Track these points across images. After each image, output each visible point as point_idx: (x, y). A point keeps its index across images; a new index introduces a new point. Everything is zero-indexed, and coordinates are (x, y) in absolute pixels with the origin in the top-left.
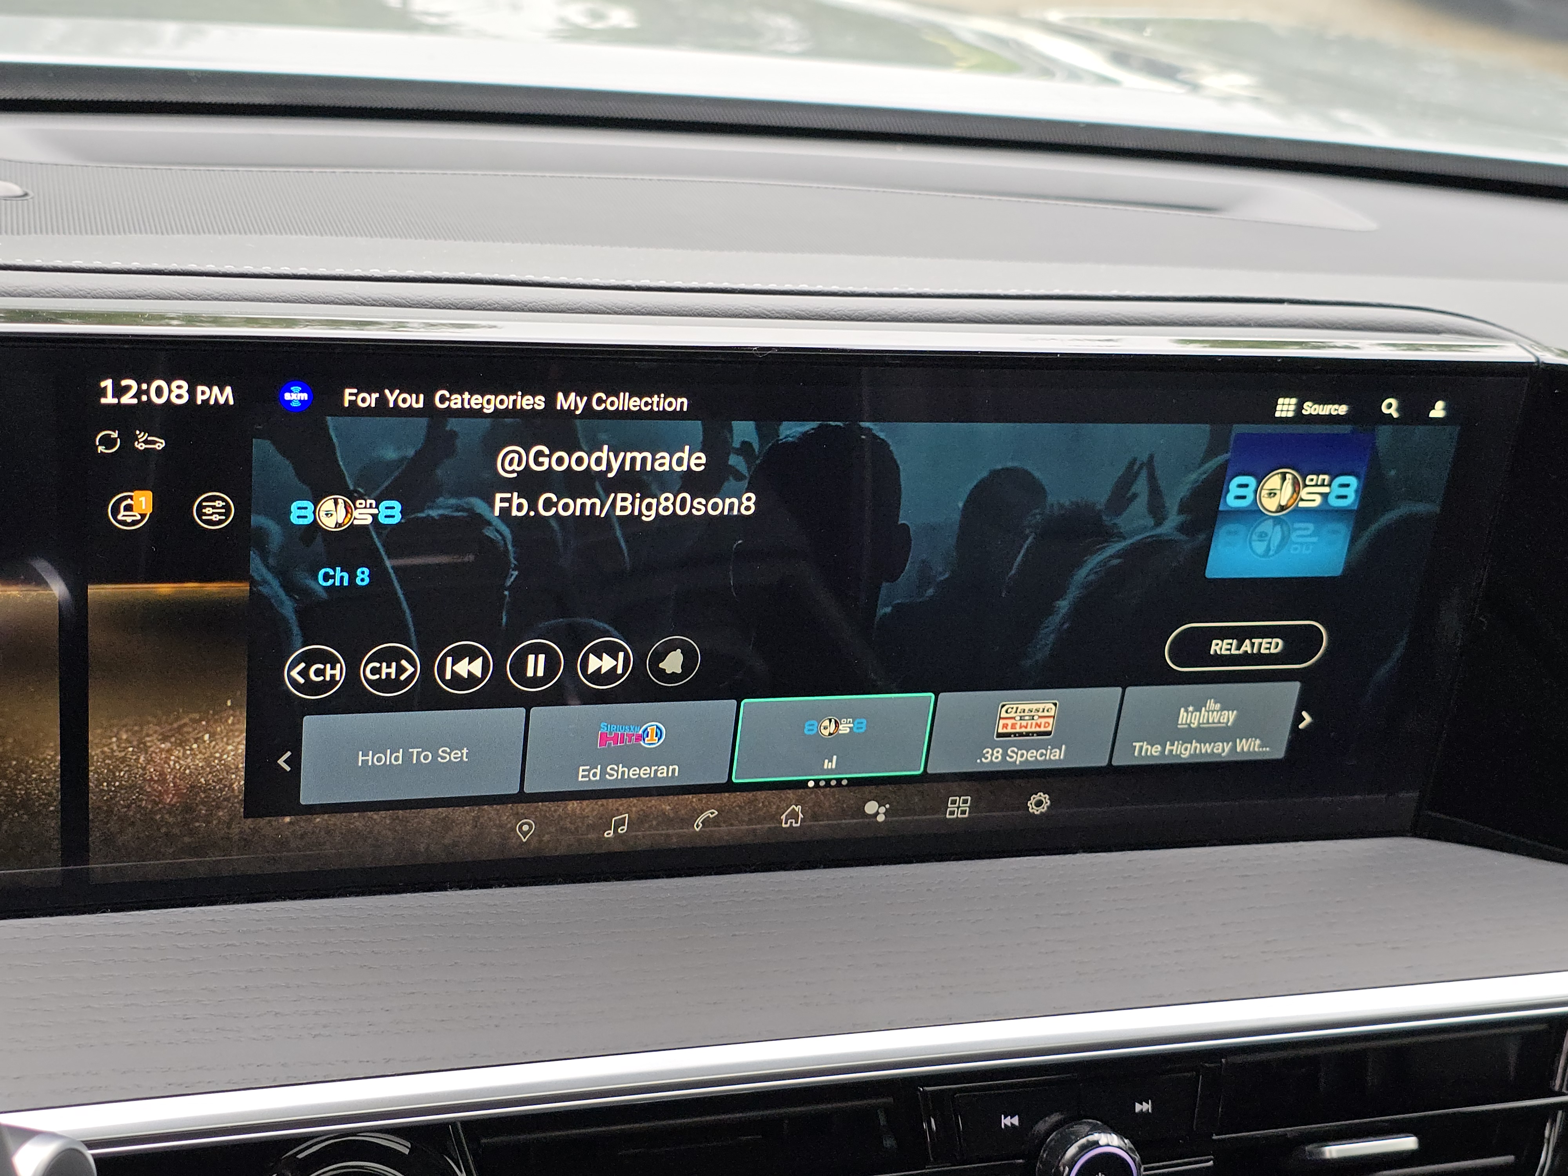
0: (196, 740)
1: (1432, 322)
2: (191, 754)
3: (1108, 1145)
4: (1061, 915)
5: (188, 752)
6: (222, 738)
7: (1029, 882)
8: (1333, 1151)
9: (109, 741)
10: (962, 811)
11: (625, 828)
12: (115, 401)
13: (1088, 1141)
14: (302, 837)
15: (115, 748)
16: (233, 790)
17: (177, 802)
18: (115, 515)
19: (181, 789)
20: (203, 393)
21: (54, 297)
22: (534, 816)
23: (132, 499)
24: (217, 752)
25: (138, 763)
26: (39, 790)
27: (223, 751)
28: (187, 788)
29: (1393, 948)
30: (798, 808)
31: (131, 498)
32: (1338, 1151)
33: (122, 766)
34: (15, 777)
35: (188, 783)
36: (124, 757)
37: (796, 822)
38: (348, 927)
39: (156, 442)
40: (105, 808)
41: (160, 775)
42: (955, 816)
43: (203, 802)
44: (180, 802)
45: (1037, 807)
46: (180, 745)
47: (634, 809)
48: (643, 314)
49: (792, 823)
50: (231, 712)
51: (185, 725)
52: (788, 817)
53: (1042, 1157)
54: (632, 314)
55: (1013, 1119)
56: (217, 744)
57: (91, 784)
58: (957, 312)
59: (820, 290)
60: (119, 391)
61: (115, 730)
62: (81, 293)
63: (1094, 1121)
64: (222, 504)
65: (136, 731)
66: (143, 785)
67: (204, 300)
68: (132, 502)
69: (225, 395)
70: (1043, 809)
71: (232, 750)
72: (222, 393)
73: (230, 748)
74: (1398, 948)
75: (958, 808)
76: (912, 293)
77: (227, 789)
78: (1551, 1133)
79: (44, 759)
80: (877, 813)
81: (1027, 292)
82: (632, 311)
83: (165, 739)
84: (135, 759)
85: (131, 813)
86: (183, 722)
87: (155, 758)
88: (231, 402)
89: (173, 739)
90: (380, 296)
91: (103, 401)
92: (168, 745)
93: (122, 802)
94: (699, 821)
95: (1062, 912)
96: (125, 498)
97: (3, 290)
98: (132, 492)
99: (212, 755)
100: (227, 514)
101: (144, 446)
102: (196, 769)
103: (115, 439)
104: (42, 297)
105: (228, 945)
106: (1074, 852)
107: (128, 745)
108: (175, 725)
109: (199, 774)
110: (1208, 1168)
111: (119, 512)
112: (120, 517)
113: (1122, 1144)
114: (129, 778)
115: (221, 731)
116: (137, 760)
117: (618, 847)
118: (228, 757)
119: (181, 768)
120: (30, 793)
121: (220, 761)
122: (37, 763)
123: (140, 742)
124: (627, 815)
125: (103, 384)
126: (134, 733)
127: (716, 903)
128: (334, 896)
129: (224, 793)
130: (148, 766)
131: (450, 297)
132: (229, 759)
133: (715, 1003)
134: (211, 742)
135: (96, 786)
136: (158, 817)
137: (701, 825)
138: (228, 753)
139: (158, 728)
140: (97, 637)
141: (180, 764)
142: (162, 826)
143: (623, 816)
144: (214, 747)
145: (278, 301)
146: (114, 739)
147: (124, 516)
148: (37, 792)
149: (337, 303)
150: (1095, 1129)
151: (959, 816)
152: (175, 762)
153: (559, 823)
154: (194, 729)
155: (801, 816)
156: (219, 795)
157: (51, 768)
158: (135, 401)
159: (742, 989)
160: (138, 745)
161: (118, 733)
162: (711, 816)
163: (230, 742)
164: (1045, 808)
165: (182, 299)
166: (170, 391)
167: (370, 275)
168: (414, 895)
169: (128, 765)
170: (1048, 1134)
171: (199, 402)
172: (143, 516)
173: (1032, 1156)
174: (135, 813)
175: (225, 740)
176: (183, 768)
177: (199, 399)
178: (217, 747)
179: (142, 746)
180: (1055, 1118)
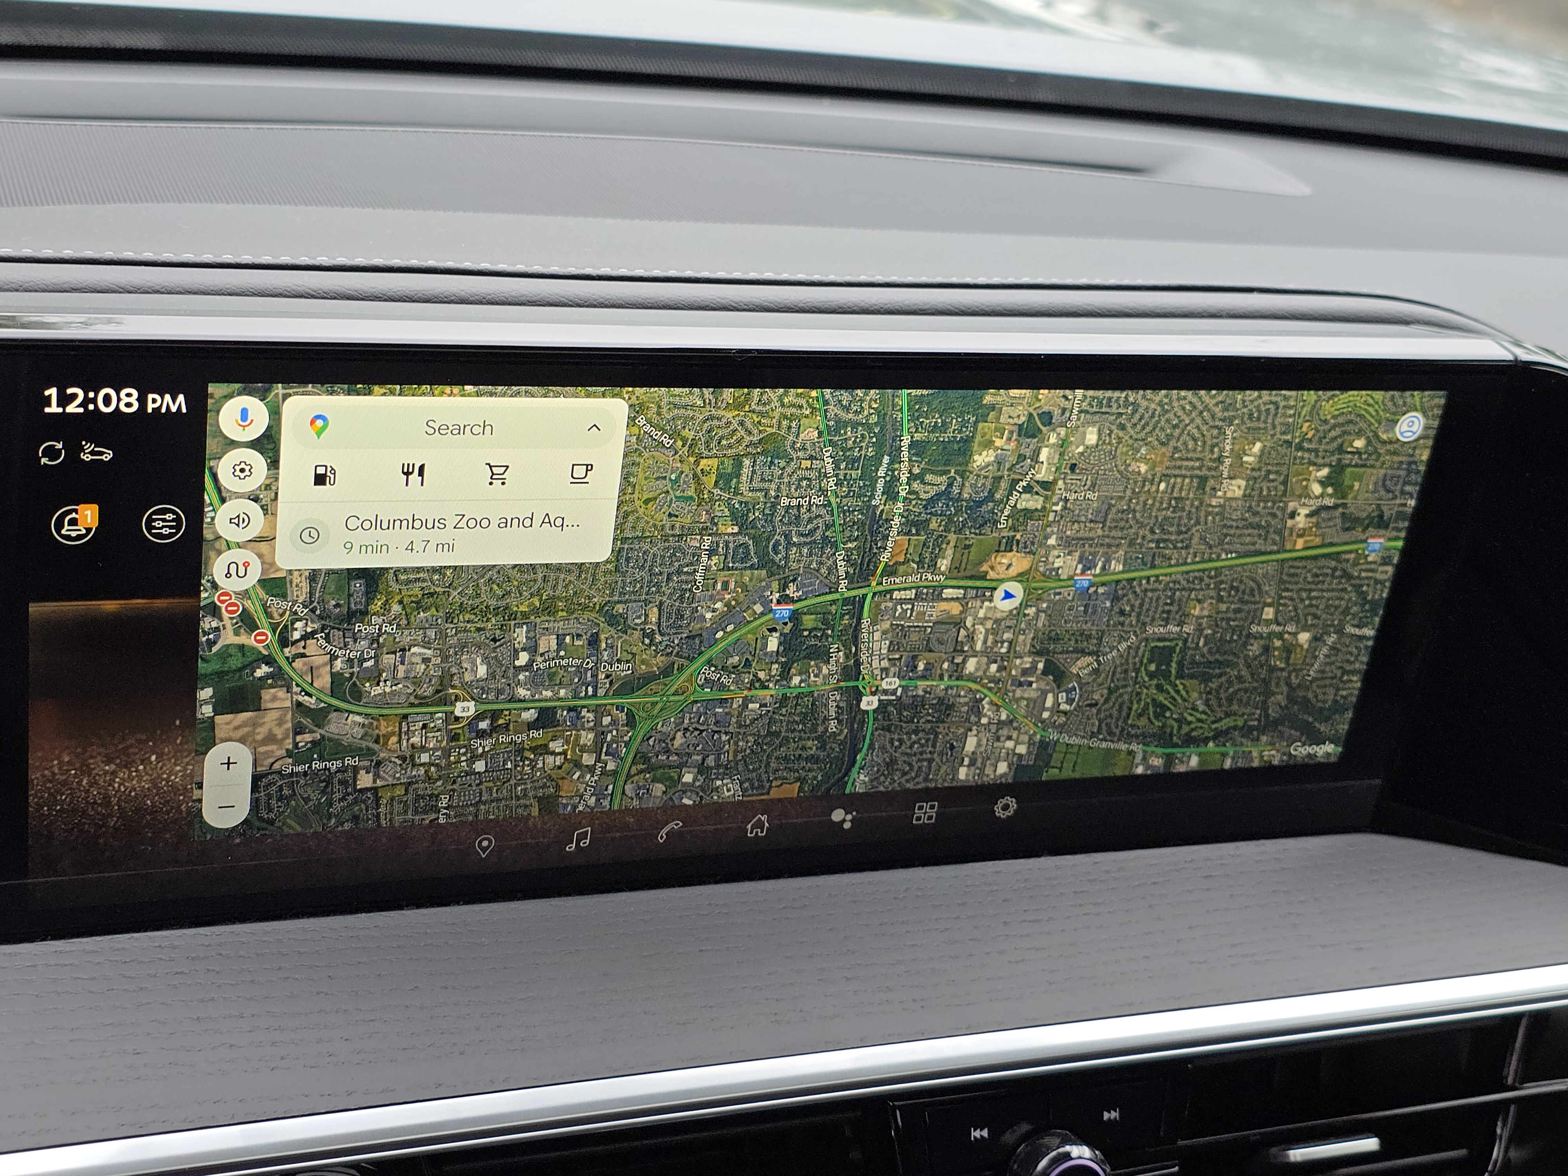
0: (142, 762)
2: (137, 776)
3: (1080, 1158)
4: (1030, 922)
5: (134, 774)
6: (170, 759)
7: (995, 888)
8: (1298, 1154)
9: (50, 764)
10: (929, 816)
11: (588, 841)
12: (60, 410)
13: (1060, 1154)
14: (253, 858)
15: (56, 771)
16: (181, 811)
17: (122, 825)
18: (58, 532)
19: (126, 812)
20: (154, 401)
22: (494, 831)
23: (77, 513)
24: (164, 773)
25: (81, 785)
27: (170, 772)
28: (132, 811)
29: (1358, 949)
30: (764, 818)
31: (76, 511)
32: (1302, 1155)
33: (64, 790)
35: (133, 806)
36: (66, 780)
37: (762, 832)
38: (302, 950)
39: (103, 453)
40: (45, 833)
41: (104, 798)
42: (921, 822)
43: (149, 825)
44: (125, 825)
46: (126, 766)
47: (597, 822)
48: (606, 306)
49: (757, 833)
50: (180, 732)
51: (131, 746)
52: (755, 826)
53: (1012, 1169)
54: (595, 306)
55: (984, 1131)
56: (164, 765)
57: (30, 809)
59: (786, 279)
60: (65, 400)
61: (57, 753)
63: (1064, 1132)
64: (172, 516)
65: (79, 754)
66: (85, 809)
68: (77, 516)
69: (177, 403)
71: (180, 771)
72: (174, 401)
73: (178, 768)
74: (1361, 948)
75: (925, 814)
77: (174, 811)
78: (1504, 1127)
80: (844, 821)
83: (109, 761)
85: (72, 838)
86: (128, 743)
87: (99, 780)
88: (184, 410)
89: (118, 761)
91: (47, 410)
92: (113, 767)
93: (63, 827)
94: (664, 832)
95: (1030, 918)
96: (69, 512)
98: (78, 505)
99: (159, 776)
100: (178, 528)
101: (91, 457)
102: (142, 791)
103: (60, 450)
105: (177, 973)
106: (1039, 855)
107: (70, 768)
108: (121, 747)
109: (145, 796)
111: (63, 527)
112: (63, 532)
113: (1092, 1156)
114: (71, 802)
115: (170, 752)
116: (79, 783)
117: (580, 861)
118: (176, 778)
119: (126, 790)
121: (167, 783)
123: (83, 765)
124: (590, 828)
125: (47, 393)
126: (77, 756)
127: (680, 917)
128: (285, 919)
129: (171, 815)
130: (92, 789)
132: (177, 780)
133: (684, 1023)
134: (158, 763)
135: (37, 811)
136: (101, 841)
137: (665, 837)
138: (176, 774)
139: (102, 750)
140: (37, 657)
141: (125, 786)
142: (106, 850)
143: (586, 829)
144: (161, 768)
146: (56, 762)
147: (68, 530)
150: (1065, 1141)
151: (926, 821)
152: (120, 784)
153: (520, 838)
154: (141, 750)
155: (767, 825)
156: (166, 817)
158: (81, 410)
159: (711, 1007)
160: (81, 768)
161: (60, 756)
162: (676, 827)
163: (178, 763)
165: (120, 292)
166: (119, 400)
167: (318, 264)
168: (369, 914)
169: (69, 789)
170: (1017, 1145)
171: (150, 411)
172: (89, 530)
173: (1002, 1168)
174: (77, 837)
175: (173, 760)
176: (128, 790)
177: (150, 407)
178: (165, 769)
179: (84, 768)
180: (1025, 1127)
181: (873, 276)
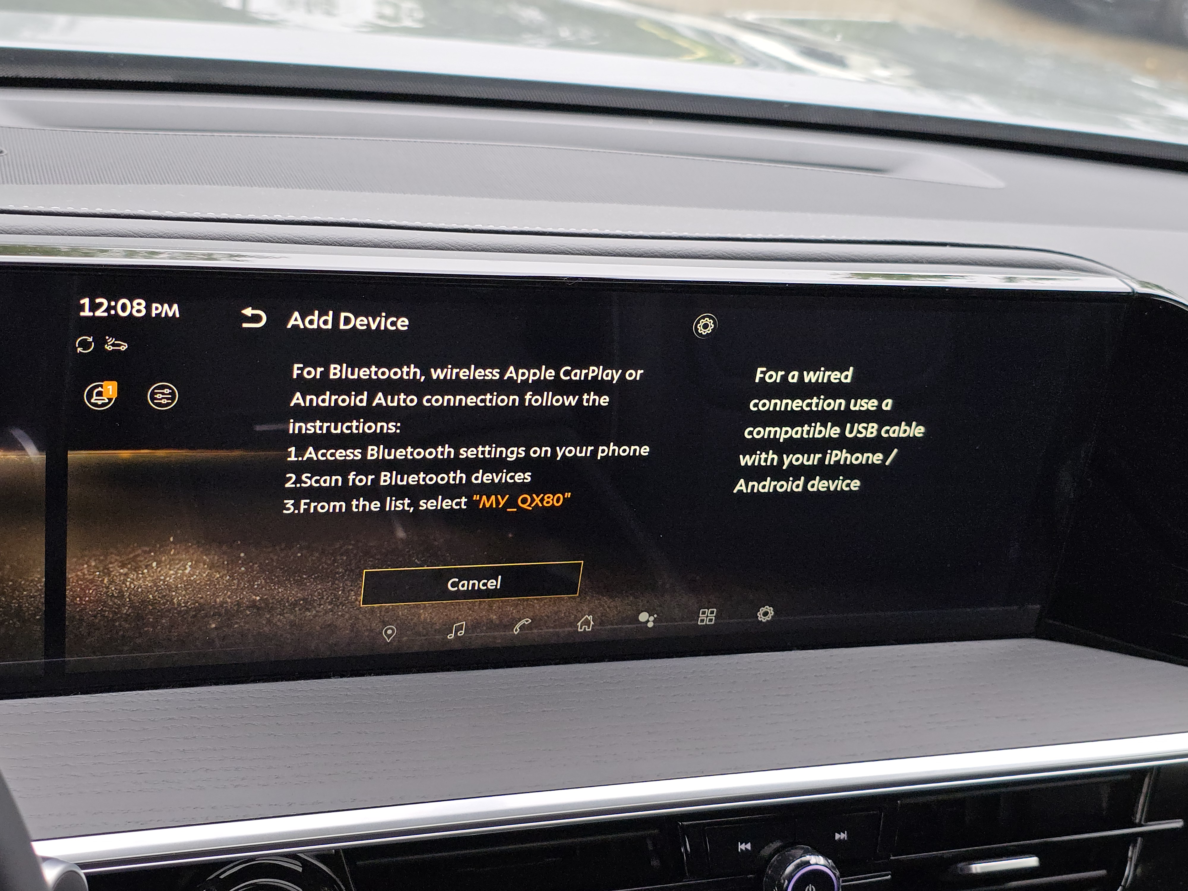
0: (147, 567)
1: (1054, 261)
2: (142, 577)
3: (817, 864)
4: (782, 696)
5: (141, 576)
6: (166, 566)
7: (758, 672)
8: (978, 868)
9: (82, 568)
10: (709, 619)
11: (463, 632)
12: (91, 314)
13: (801, 861)
14: (224, 638)
15: (86, 572)
16: (174, 603)
17: (132, 612)
18: (89, 399)
19: (135, 603)
20: (157, 309)
21: (39, 234)
22: (396, 623)
23: (102, 388)
24: (162, 575)
25: (103, 583)
26: (28, 603)
27: (166, 575)
28: (139, 602)
29: (1023, 720)
30: (590, 618)
31: (101, 386)
32: (982, 867)
33: (91, 586)
34: (11, 594)
35: (140, 599)
36: (93, 579)
37: (589, 628)
38: (258, 705)
39: (121, 345)
40: (78, 617)
41: (119, 592)
42: (704, 623)
43: (151, 613)
44: (134, 613)
45: (764, 616)
46: (135, 571)
47: (470, 619)
48: (478, 250)
49: (585, 628)
50: (173, 546)
51: (138, 555)
52: (584, 624)
53: (768, 874)
54: (470, 250)
55: (748, 845)
56: (162, 569)
57: (67, 599)
58: (709, 251)
59: (608, 233)
60: (94, 307)
61: (86, 559)
62: (60, 231)
63: (807, 847)
64: (169, 391)
65: (103, 560)
66: (106, 600)
67: (152, 237)
68: (102, 390)
69: (173, 311)
70: (769, 618)
71: (173, 574)
72: (170, 309)
73: (172, 572)
74: (1025, 720)
75: (707, 616)
76: (675, 236)
77: (168, 603)
78: (1133, 853)
79: (32, 581)
80: (648, 621)
81: (760, 236)
82: (470, 248)
83: (123, 566)
84: (100, 581)
85: (97, 621)
86: (137, 553)
87: (116, 580)
88: (178, 315)
89: (129, 566)
90: (283, 235)
91: (82, 314)
92: (126, 570)
93: (90, 613)
94: (518, 626)
95: (782, 693)
96: (97, 386)
97: (2, 229)
98: (102, 382)
99: (158, 578)
100: (173, 399)
101: (112, 348)
102: (146, 588)
103: (91, 343)
104: (31, 234)
105: (170, 719)
106: (790, 649)
107: (96, 570)
108: (131, 556)
109: (148, 592)
110: (887, 880)
111: (92, 397)
112: (93, 401)
113: (826, 863)
114: (96, 595)
115: (166, 560)
116: (102, 581)
117: (457, 646)
118: (170, 579)
119: (135, 587)
120: (22, 605)
121: (164, 582)
122: (28, 583)
123: (105, 568)
124: (464, 623)
125: (82, 302)
126: (101, 561)
127: (529, 687)
128: (247, 683)
129: (167, 606)
130: (111, 586)
131: (335, 237)
132: (171, 581)
133: (530, 761)
134: (158, 568)
135: (72, 601)
136: (117, 624)
137: (519, 630)
138: (170, 576)
139: (118, 558)
140: (73, 490)
141: (134, 584)
142: (120, 630)
143: (462, 623)
144: (160, 572)
145: (207, 239)
146: (86, 566)
147: (96, 400)
148: (27, 605)
149: (251, 241)
150: (806, 852)
151: (708, 623)
152: (131, 583)
153: (414, 628)
154: (146, 558)
155: (592, 623)
156: (163, 607)
157: (38, 587)
158: (106, 314)
159: (550, 750)
160: (103, 570)
161: (88, 561)
162: (526, 623)
163: (172, 568)
164: (770, 618)
165: (135, 237)
166: (132, 307)
167: (274, 219)
168: (306, 681)
169: (95, 585)
170: (772, 856)
171: (153, 315)
172: (110, 400)
173: (761, 872)
174: (100, 621)
175: (168, 566)
176: (136, 587)
177: (154, 313)
178: (162, 572)
179: (106, 571)
180: (777, 844)
181: (670, 232)
